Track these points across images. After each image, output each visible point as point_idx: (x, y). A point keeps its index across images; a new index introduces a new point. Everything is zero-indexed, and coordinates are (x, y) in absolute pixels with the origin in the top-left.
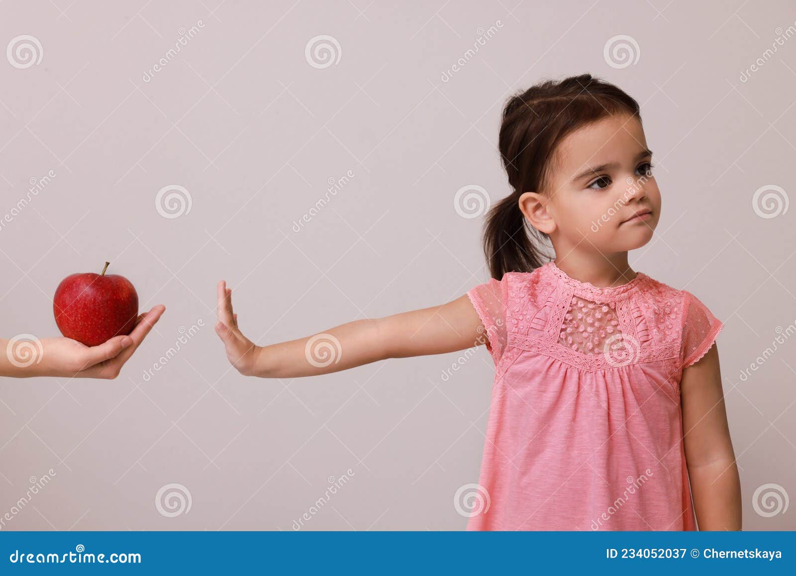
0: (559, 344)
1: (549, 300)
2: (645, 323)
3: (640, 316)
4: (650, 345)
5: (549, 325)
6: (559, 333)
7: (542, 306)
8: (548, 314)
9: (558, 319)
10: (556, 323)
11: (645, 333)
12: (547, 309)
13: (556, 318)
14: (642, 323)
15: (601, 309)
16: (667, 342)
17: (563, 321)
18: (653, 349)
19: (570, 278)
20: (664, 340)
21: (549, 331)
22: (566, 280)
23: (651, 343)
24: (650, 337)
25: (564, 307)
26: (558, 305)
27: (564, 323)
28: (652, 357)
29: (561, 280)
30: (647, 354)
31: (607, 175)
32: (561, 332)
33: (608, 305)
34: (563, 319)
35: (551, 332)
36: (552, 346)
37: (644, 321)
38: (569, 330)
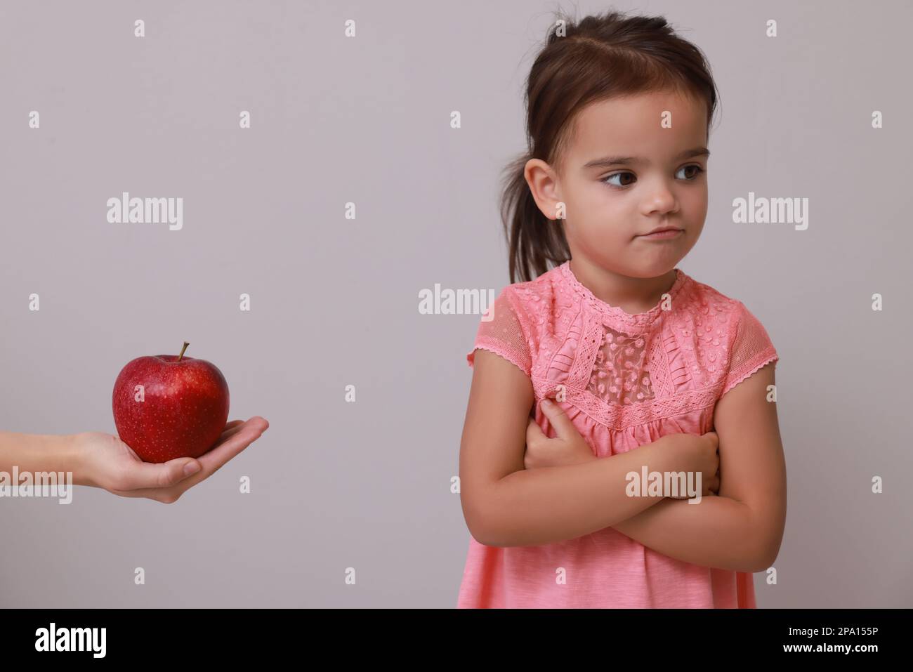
0: (588, 392)
1: (573, 329)
2: (682, 359)
3: (676, 349)
4: (687, 389)
5: (576, 365)
6: (590, 376)
7: (564, 339)
8: (574, 350)
9: (589, 358)
10: (586, 362)
11: (681, 372)
12: (572, 343)
13: (586, 355)
14: (677, 358)
15: (634, 344)
16: (711, 383)
17: (595, 360)
18: (691, 395)
19: (597, 299)
20: (707, 380)
21: (576, 373)
22: (592, 302)
23: (689, 384)
24: (688, 377)
25: (594, 341)
26: (586, 338)
27: (596, 363)
28: (690, 405)
29: (585, 301)
30: (684, 401)
31: (631, 170)
32: (592, 375)
33: (643, 338)
34: (595, 358)
35: (579, 374)
36: (578, 394)
37: (679, 356)
38: (601, 374)
